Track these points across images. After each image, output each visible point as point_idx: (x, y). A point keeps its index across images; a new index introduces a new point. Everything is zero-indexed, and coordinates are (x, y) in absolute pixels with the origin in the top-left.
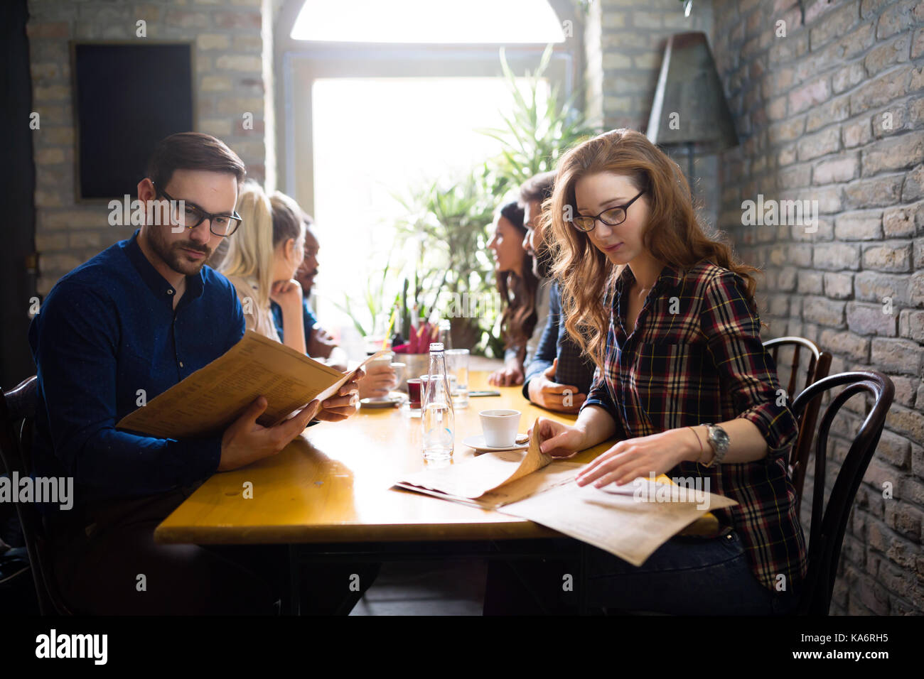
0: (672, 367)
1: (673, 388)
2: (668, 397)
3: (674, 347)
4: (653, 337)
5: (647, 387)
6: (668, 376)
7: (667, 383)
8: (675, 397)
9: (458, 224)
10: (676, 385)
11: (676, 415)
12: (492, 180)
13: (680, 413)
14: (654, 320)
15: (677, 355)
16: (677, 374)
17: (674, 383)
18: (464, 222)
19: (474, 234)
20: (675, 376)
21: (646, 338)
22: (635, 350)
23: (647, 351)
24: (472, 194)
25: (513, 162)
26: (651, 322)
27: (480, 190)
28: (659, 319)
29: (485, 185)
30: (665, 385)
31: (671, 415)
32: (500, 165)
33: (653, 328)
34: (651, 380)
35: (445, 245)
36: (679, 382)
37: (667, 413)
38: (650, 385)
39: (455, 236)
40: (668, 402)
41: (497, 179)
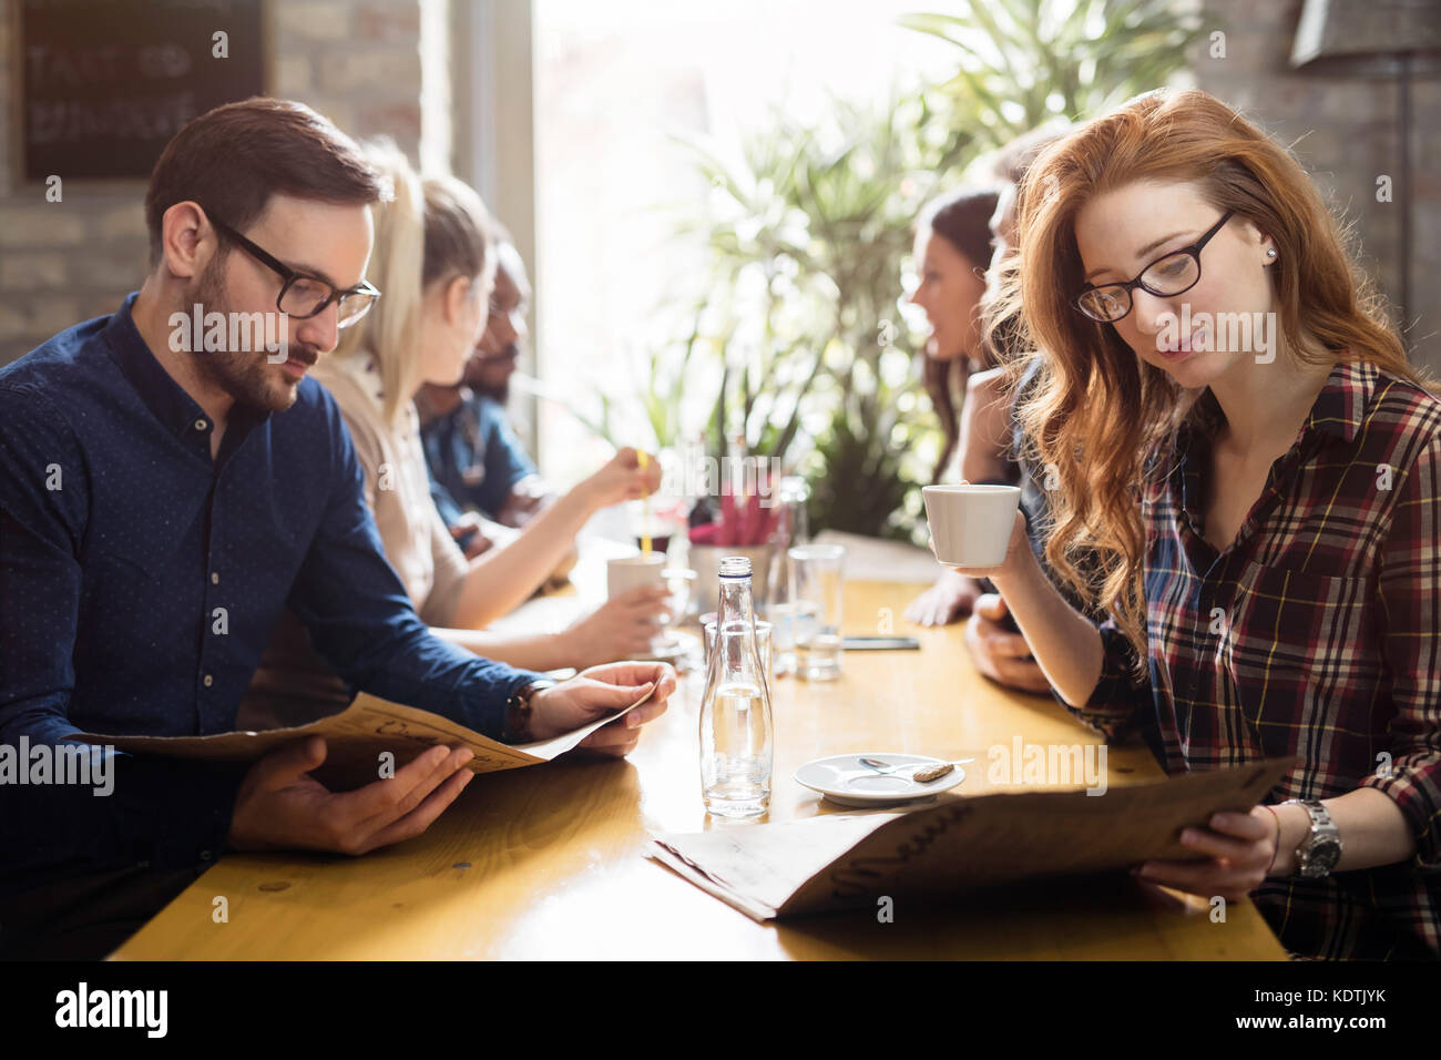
0: (1326, 628)
1: (1324, 674)
2: (1310, 692)
3: (1336, 581)
4: (1282, 551)
5: (1264, 666)
6: (1315, 646)
7: (1312, 661)
8: (1324, 692)
9: (856, 238)
10: (1331, 668)
11: (1321, 731)
12: (939, 135)
13: (1330, 728)
14: (1287, 513)
15: (1340, 601)
16: (1336, 643)
17: (1326, 662)
18: (870, 232)
19: (892, 259)
20: (1330, 647)
21: (1267, 552)
22: (1238, 578)
23: (1269, 582)
24: (891, 168)
25: (985, 96)
26: (1280, 519)
27: (910, 155)
28: (1300, 512)
29: (923, 145)
30: (1306, 666)
31: (1310, 730)
32: (957, 99)
33: (1286, 531)
34: (1273, 650)
35: (827, 286)
36: (1338, 662)
37: (1304, 726)
38: (1269, 661)
39: (849, 265)
40: (1308, 704)
41: (952, 133)
